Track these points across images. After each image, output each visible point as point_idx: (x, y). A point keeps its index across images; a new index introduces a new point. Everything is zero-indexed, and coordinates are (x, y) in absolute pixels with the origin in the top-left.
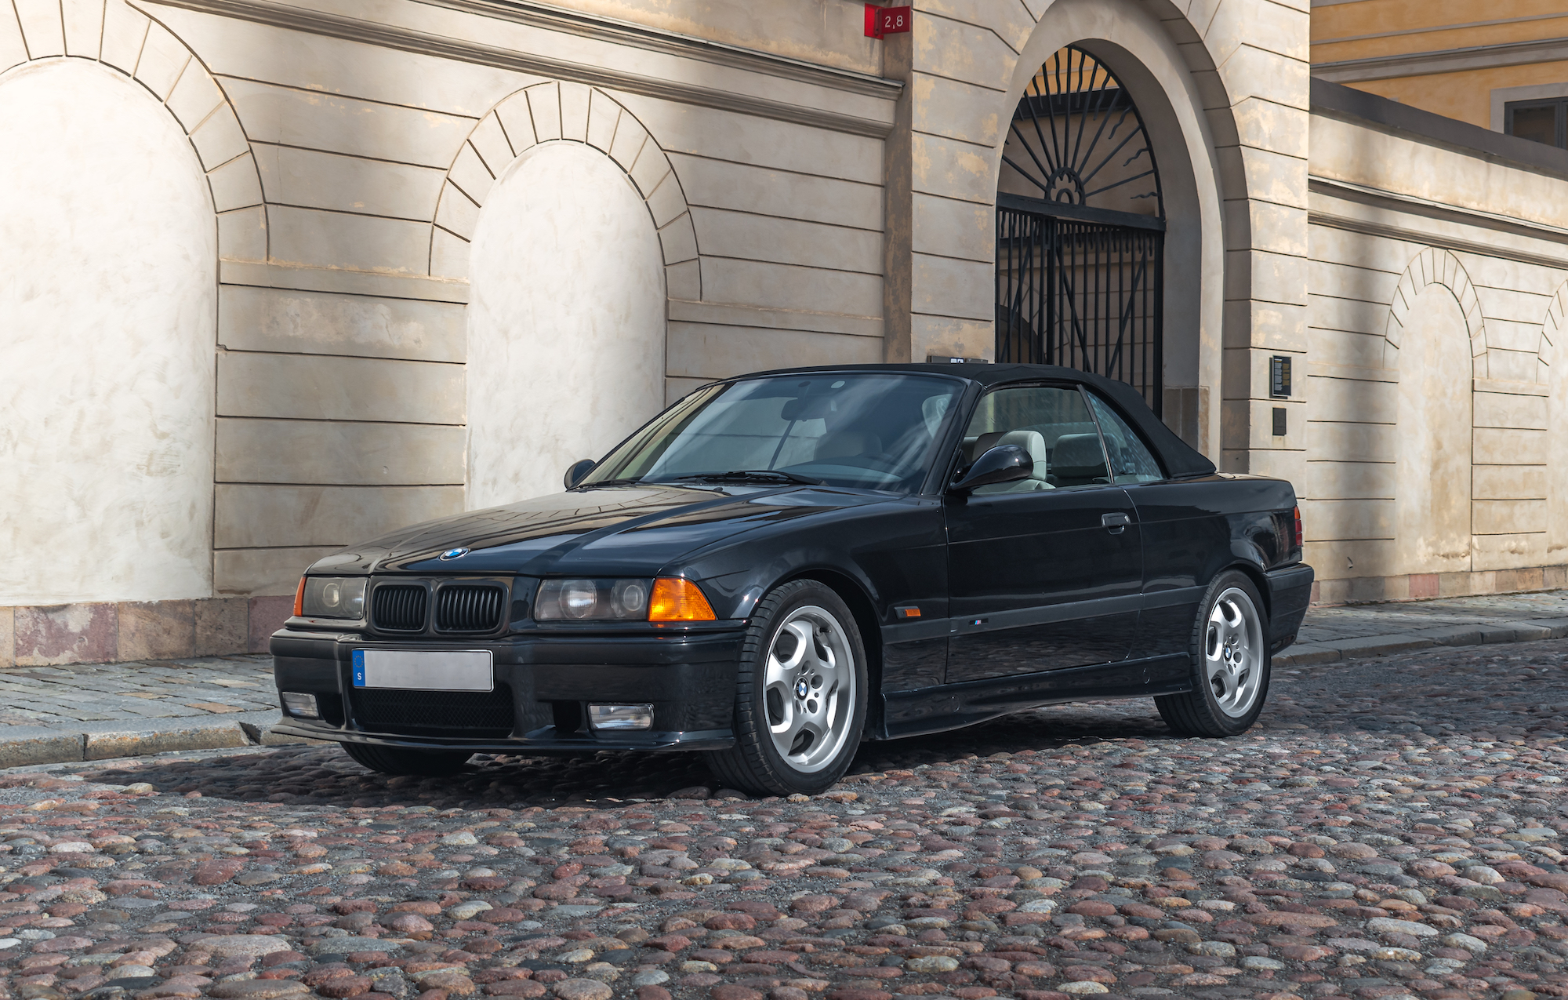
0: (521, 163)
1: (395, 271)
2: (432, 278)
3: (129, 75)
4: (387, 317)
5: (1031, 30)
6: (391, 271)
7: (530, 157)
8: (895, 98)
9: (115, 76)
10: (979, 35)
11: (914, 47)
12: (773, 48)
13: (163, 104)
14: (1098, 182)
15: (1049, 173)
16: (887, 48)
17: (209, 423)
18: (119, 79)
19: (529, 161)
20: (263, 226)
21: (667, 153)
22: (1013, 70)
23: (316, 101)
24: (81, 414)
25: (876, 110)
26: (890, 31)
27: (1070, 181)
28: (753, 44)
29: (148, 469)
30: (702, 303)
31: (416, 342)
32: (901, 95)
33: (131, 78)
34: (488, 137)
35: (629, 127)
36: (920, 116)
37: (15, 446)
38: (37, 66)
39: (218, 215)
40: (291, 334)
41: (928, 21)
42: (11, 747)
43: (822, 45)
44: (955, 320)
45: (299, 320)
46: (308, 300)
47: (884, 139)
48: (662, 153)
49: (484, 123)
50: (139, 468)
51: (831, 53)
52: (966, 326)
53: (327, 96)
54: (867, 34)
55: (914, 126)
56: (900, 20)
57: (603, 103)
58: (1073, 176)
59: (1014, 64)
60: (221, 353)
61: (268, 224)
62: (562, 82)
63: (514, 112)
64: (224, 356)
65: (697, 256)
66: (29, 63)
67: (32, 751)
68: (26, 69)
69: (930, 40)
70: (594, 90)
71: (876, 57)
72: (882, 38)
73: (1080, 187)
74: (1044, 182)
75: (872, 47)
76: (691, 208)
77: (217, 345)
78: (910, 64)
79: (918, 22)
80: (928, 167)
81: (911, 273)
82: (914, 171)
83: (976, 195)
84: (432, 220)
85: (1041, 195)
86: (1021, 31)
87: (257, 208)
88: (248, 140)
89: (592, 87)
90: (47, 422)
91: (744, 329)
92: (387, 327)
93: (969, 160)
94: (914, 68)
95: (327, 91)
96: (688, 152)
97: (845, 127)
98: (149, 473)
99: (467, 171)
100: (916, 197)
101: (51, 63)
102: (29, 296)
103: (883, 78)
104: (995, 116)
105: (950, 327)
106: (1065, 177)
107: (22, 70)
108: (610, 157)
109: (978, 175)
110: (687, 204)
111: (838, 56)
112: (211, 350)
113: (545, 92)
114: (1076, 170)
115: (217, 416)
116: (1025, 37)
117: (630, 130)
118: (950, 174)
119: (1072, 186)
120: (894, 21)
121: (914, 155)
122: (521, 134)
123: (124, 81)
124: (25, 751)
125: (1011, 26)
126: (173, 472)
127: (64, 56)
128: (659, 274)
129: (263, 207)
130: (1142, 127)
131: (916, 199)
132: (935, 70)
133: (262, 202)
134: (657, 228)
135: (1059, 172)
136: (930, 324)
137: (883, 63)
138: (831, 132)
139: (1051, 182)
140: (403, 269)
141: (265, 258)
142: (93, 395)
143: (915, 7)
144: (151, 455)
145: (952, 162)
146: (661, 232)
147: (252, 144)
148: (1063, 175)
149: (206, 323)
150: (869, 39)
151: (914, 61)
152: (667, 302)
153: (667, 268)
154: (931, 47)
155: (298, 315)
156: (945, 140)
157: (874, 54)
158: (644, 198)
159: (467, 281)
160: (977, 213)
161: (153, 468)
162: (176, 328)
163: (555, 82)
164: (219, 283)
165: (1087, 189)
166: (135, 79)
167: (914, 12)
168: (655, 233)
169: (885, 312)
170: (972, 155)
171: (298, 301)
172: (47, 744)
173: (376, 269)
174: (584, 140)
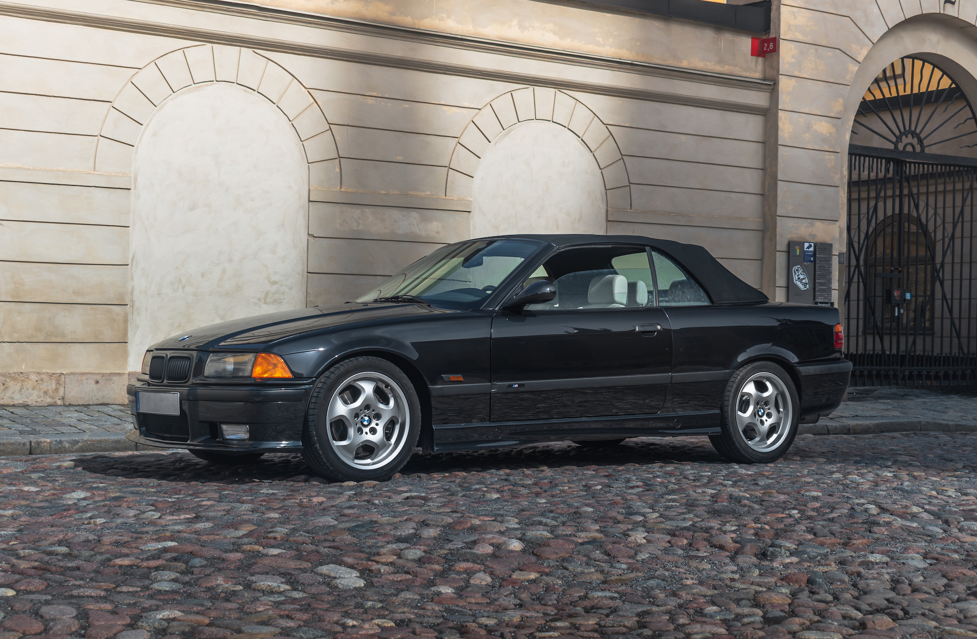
0: (508, 133)
1: (423, 194)
2: (447, 198)
3: (255, 90)
4: (418, 219)
5: (869, 48)
6: (420, 194)
7: (514, 130)
8: (770, 91)
9: (246, 91)
10: (830, 53)
11: (781, 61)
12: (685, 64)
13: (276, 105)
14: (935, 138)
15: (898, 133)
16: (766, 63)
17: (303, 276)
18: (249, 92)
19: (513, 132)
20: (338, 170)
21: (608, 126)
22: (855, 72)
23: (373, 101)
24: (224, 271)
25: (758, 99)
26: (766, 52)
27: (913, 138)
28: (671, 62)
29: (265, 301)
30: (632, 211)
31: (437, 233)
32: (773, 89)
33: (256, 92)
34: (486, 119)
35: (582, 111)
36: (784, 100)
37: (184, 287)
38: (198, 87)
39: (309, 165)
40: (355, 228)
41: (791, 45)
42: (89, 442)
43: (721, 62)
44: (809, 220)
45: (360, 221)
46: (367, 210)
47: (764, 115)
48: (604, 126)
49: (483, 111)
50: (259, 300)
51: (726, 66)
52: (818, 224)
53: (379, 99)
54: (753, 54)
55: (780, 107)
56: (771, 45)
57: (564, 98)
58: (914, 134)
59: (856, 68)
60: (311, 239)
61: (341, 169)
62: (535, 87)
63: (503, 105)
64: (312, 240)
65: (628, 184)
66: (194, 85)
67: (103, 445)
68: (191, 88)
69: (793, 57)
70: (557, 92)
71: (760, 67)
72: (764, 56)
73: (920, 141)
74: (894, 139)
75: (757, 62)
76: (624, 157)
77: (308, 234)
78: (778, 71)
79: (784, 47)
80: (791, 131)
81: (777, 193)
82: (780, 133)
83: (826, 147)
84: (447, 165)
85: (892, 147)
86: (861, 49)
87: (334, 160)
88: (329, 124)
89: (556, 90)
90: (203, 275)
91: (661, 226)
92: (417, 225)
93: (823, 127)
94: (780, 73)
95: (380, 96)
96: (622, 125)
97: (736, 109)
98: (266, 303)
99: (472, 138)
100: (780, 148)
101: (206, 85)
102: (193, 208)
103: (764, 80)
104: (841, 100)
105: (806, 224)
106: (910, 136)
107: (189, 89)
108: (568, 129)
109: (828, 135)
110: (621, 155)
111: (731, 68)
112: (305, 237)
113: (524, 94)
114: (918, 131)
115: (308, 272)
116: (865, 52)
117: (582, 114)
118: (807, 135)
119: (915, 141)
120: (768, 46)
121: (780, 124)
122: (508, 117)
123: (251, 94)
124: (99, 445)
125: (854, 46)
126: (280, 302)
127: (215, 81)
128: (602, 195)
129: (338, 160)
130: (969, 104)
131: (781, 150)
132: (796, 73)
133: (337, 156)
134: (600, 169)
135: (905, 133)
136: (791, 223)
137: (764, 71)
138: (726, 112)
139: (899, 139)
140: (428, 193)
141: (339, 187)
142: (231, 261)
143: (781, 37)
144: (267, 293)
145: (808, 127)
146: (603, 171)
147: (331, 126)
148: (908, 134)
149: (302, 223)
150: (754, 57)
151: (780, 69)
152: (607, 211)
153: (607, 191)
154: (793, 60)
155: (359, 218)
156: (804, 115)
157: (758, 66)
158: (592, 152)
159: (471, 199)
160: (827, 157)
161: (268, 300)
162: (282, 225)
163: (531, 88)
164: (309, 201)
165: (926, 143)
166: (258, 92)
167: (781, 40)
168: (599, 171)
169: (764, 216)
170: (824, 123)
171: (360, 210)
172: (112, 442)
173: (410, 193)
174: (551, 120)
